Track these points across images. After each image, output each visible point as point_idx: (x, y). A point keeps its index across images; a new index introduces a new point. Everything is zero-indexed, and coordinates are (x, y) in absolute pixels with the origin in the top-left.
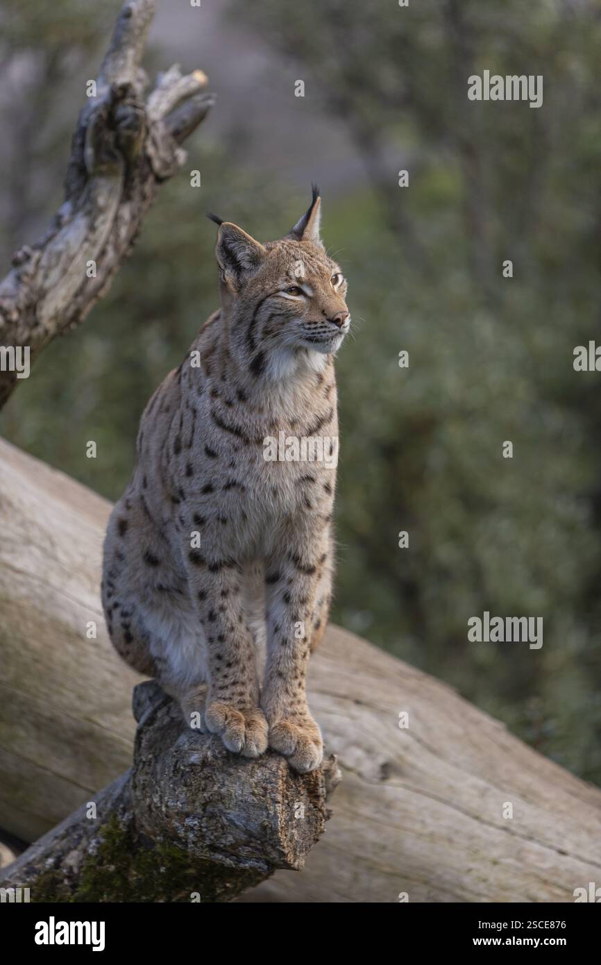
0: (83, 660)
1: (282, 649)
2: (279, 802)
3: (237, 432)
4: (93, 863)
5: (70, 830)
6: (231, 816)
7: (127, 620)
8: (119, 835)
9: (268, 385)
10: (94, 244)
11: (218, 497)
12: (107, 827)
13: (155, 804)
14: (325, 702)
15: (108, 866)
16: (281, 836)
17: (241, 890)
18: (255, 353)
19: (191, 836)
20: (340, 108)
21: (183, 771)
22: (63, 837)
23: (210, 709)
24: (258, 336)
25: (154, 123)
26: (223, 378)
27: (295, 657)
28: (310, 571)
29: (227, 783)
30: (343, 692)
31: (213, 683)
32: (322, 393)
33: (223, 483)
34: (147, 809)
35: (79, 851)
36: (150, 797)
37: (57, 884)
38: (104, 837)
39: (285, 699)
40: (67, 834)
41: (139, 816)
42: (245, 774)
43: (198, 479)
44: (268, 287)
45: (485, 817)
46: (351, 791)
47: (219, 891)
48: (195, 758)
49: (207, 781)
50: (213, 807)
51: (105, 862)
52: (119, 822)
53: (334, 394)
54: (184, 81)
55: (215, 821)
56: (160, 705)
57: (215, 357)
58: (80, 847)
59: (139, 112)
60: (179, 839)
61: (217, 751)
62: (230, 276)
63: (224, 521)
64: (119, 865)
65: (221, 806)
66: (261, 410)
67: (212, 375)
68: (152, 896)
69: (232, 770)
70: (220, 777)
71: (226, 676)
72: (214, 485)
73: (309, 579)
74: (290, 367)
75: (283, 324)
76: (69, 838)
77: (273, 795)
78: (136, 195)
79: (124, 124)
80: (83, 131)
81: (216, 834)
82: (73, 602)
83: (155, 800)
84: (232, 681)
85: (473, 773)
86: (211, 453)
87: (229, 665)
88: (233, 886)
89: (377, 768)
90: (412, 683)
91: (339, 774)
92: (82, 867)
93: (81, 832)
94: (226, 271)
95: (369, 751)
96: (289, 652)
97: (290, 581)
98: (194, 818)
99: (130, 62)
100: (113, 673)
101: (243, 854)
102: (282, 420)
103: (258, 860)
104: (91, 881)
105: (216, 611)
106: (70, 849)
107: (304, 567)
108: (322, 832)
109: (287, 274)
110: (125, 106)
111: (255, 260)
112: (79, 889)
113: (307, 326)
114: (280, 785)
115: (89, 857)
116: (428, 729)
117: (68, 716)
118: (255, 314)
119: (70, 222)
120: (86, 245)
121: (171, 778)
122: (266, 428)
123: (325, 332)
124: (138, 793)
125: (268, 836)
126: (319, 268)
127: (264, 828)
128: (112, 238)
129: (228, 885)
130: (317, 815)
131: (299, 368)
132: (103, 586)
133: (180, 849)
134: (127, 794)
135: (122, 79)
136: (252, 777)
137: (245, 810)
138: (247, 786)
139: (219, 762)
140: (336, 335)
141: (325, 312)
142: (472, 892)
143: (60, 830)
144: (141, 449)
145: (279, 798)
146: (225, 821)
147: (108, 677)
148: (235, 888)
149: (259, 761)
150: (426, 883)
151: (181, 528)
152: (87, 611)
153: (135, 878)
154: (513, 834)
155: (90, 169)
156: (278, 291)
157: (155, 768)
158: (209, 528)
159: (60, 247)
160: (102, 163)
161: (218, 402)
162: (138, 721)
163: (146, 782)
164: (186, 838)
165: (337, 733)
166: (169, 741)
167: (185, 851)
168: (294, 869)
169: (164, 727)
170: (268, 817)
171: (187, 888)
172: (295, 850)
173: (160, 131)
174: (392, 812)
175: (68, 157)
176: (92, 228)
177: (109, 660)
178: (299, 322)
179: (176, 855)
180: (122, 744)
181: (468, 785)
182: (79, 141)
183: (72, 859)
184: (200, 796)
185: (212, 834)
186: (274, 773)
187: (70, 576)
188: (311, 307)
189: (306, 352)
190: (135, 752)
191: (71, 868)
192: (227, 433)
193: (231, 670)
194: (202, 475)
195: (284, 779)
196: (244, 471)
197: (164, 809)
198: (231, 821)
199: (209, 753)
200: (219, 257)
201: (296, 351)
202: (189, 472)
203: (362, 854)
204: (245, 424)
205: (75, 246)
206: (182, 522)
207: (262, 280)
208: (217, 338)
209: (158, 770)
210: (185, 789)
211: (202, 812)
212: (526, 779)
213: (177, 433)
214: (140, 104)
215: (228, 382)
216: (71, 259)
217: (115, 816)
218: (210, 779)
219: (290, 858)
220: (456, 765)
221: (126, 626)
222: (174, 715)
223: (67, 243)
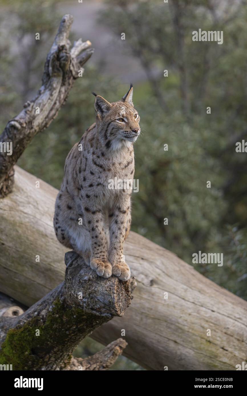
0: (48, 244)
1: (116, 239)
2: (115, 293)
3: (101, 167)
4: (51, 314)
5: (43, 303)
6: (99, 298)
7: (63, 232)
8: (60, 304)
9: (112, 152)
10: (52, 100)
11: (95, 188)
12: (56, 302)
13: (72, 294)
14: (131, 259)
15: (56, 315)
16: (116, 305)
17: (101, 324)
18: (107, 141)
19: (85, 305)
20: (137, 54)
21: (82, 282)
22: (41, 305)
23: (92, 261)
24: (108, 135)
25: (73, 59)
26: (97, 148)
27: (120, 242)
28: (124, 212)
29: (97, 286)
30: (137, 255)
31: (93, 252)
32: (129, 154)
33: (97, 183)
34: (69, 295)
35: (46, 310)
36: (71, 291)
37: (38, 321)
38: (54, 305)
39: (117, 257)
40: (42, 304)
41: (67, 298)
42: (103, 284)
43: (88, 182)
44: (112, 118)
45: (186, 299)
46: (140, 289)
47: (94, 324)
48: (86, 278)
49: (90, 286)
50: (92, 295)
51: (55, 314)
52: (60, 300)
53: (133, 154)
54: (83, 44)
55: (93, 300)
56: (75, 259)
57: (94, 141)
58: (46, 308)
59: (68, 55)
60: (81, 306)
61: (94, 276)
62: (99, 114)
63: (97, 197)
64: (60, 314)
65: (95, 294)
66: (109, 160)
67: (93, 147)
68: (71, 325)
69: (99, 282)
70: (95, 284)
71: (98, 250)
72: (93, 184)
73: (124, 215)
74: (119, 145)
75: (117, 131)
76: (42, 305)
77: (113, 291)
78: (66, 83)
79: (62, 59)
80: (48, 61)
81: (93, 304)
82: (44, 224)
83: (72, 292)
84: (100, 251)
85: (182, 283)
86: (92, 173)
87: (99, 246)
88: (99, 322)
89: (149, 282)
90: (161, 252)
91: (136, 284)
92: (47, 315)
93: (47, 303)
94: (98, 112)
95: (146, 276)
96: (118, 240)
97: (117, 216)
98: (86, 298)
99: (65, 38)
100: (58, 249)
101: (103, 311)
102: (116, 163)
103: (108, 313)
104: (50, 320)
105: (95, 227)
106: (43, 309)
107: (122, 211)
108: (130, 304)
109: (119, 114)
110: (63, 53)
111: (108, 108)
112: (46, 323)
113: (125, 133)
114: (116, 287)
115: (49, 312)
116: (167, 268)
117: (42, 263)
118: (107, 127)
119: (44, 93)
120: (49, 101)
121: (78, 285)
122: (111, 165)
123: (131, 135)
124: (66, 290)
125: (111, 305)
126: (130, 112)
127: (110, 302)
128: (58, 99)
129: (97, 322)
130: (128, 298)
131: (122, 146)
132: (54, 219)
133: (81, 309)
134: (63, 290)
135: (62, 44)
136: (106, 284)
137: (103, 296)
138: (104, 288)
139: (94, 279)
140: (135, 136)
141: (131, 128)
142: (181, 324)
143: (39, 302)
144: (66, 171)
145: (115, 292)
146: (96, 299)
147: (56, 250)
148: (100, 323)
149: (108, 279)
150: (166, 321)
151: (81, 199)
152: (49, 227)
153: (65, 319)
154: (196, 304)
155: (51, 74)
156: (116, 120)
157: (72, 281)
158: (91, 199)
159: (40, 101)
160: (55, 72)
161: (95, 156)
162: (66, 265)
163: (69, 286)
164: (83, 305)
165: (135, 270)
166: (77, 272)
167: (82, 310)
168: (120, 316)
169: (75, 267)
170: (111, 298)
171: (83, 323)
172: (121, 310)
173: (75, 62)
174: (154, 297)
175: (43, 70)
176: (51, 95)
177: (57, 244)
178: (122, 131)
179: (79, 311)
180: (61, 273)
181: (181, 288)
182: (47, 65)
183: (44, 313)
184: (88, 291)
185: (92, 304)
186: (113, 283)
187: (43, 215)
188: (126, 126)
189: (125, 141)
190: (65, 276)
191: (43, 316)
192: (97, 167)
193: (100, 248)
194: (89, 180)
195: (117, 285)
196: (104, 180)
197: (75, 295)
198: (98, 300)
199: (91, 276)
200: (95, 107)
201: (122, 140)
202: (85, 179)
203: (144, 311)
204: (104, 164)
205: (45, 101)
206: (82, 197)
207: (110, 116)
208: (95, 134)
209: (74, 282)
210: (83, 288)
211: (88, 297)
212: (200, 286)
213: (79, 166)
214: (68, 52)
215: (98, 150)
216: (44, 105)
217: (59, 298)
218: (91, 285)
219: (119, 312)
220: (177, 281)
221: (63, 234)
222: (79, 263)
223: (43, 100)
